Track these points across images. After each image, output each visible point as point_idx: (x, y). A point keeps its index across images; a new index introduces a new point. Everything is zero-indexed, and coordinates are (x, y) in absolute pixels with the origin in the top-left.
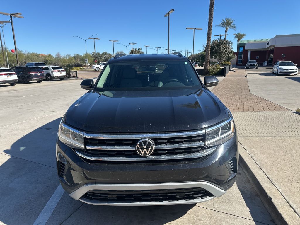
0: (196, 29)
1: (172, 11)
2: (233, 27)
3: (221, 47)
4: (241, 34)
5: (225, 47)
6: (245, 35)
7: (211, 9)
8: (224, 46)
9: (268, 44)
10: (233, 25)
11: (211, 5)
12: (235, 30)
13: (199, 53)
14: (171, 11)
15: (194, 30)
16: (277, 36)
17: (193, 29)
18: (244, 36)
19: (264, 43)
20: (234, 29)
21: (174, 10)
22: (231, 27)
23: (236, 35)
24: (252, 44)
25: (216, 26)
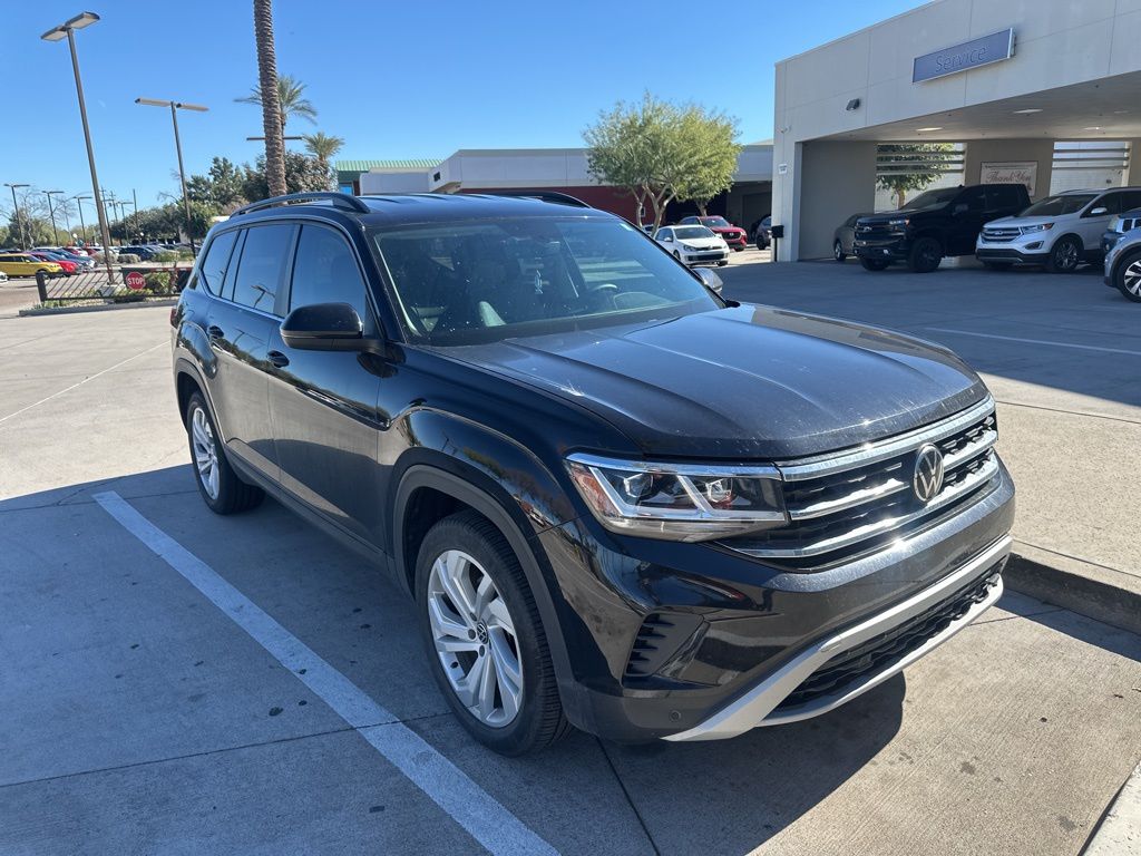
0: (179, 106)
1: (85, 21)
2: (303, 109)
3: (301, 183)
4: (328, 137)
5: (312, 182)
6: (343, 144)
7: (263, 36)
8: (309, 181)
9: (437, 177)
10: (305, 104)
11: (261, 17)
12: (312, 121)
13: (166, 207)
14: (81, 17)
15: (174, 111)
16: (462, 154)
17: (166, 105)
18: (340, 147)
19: (421, 174)
20: (309, 118)
21: (97, 17)
22: (296, 108)
23: (311, 140)
24: (383, 177)
25: (237, 101)
